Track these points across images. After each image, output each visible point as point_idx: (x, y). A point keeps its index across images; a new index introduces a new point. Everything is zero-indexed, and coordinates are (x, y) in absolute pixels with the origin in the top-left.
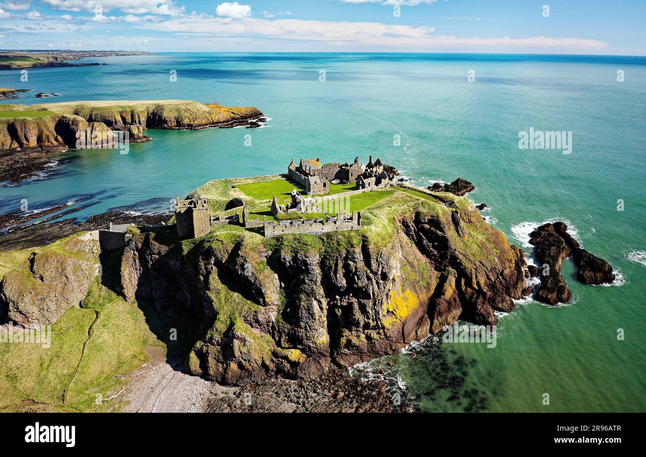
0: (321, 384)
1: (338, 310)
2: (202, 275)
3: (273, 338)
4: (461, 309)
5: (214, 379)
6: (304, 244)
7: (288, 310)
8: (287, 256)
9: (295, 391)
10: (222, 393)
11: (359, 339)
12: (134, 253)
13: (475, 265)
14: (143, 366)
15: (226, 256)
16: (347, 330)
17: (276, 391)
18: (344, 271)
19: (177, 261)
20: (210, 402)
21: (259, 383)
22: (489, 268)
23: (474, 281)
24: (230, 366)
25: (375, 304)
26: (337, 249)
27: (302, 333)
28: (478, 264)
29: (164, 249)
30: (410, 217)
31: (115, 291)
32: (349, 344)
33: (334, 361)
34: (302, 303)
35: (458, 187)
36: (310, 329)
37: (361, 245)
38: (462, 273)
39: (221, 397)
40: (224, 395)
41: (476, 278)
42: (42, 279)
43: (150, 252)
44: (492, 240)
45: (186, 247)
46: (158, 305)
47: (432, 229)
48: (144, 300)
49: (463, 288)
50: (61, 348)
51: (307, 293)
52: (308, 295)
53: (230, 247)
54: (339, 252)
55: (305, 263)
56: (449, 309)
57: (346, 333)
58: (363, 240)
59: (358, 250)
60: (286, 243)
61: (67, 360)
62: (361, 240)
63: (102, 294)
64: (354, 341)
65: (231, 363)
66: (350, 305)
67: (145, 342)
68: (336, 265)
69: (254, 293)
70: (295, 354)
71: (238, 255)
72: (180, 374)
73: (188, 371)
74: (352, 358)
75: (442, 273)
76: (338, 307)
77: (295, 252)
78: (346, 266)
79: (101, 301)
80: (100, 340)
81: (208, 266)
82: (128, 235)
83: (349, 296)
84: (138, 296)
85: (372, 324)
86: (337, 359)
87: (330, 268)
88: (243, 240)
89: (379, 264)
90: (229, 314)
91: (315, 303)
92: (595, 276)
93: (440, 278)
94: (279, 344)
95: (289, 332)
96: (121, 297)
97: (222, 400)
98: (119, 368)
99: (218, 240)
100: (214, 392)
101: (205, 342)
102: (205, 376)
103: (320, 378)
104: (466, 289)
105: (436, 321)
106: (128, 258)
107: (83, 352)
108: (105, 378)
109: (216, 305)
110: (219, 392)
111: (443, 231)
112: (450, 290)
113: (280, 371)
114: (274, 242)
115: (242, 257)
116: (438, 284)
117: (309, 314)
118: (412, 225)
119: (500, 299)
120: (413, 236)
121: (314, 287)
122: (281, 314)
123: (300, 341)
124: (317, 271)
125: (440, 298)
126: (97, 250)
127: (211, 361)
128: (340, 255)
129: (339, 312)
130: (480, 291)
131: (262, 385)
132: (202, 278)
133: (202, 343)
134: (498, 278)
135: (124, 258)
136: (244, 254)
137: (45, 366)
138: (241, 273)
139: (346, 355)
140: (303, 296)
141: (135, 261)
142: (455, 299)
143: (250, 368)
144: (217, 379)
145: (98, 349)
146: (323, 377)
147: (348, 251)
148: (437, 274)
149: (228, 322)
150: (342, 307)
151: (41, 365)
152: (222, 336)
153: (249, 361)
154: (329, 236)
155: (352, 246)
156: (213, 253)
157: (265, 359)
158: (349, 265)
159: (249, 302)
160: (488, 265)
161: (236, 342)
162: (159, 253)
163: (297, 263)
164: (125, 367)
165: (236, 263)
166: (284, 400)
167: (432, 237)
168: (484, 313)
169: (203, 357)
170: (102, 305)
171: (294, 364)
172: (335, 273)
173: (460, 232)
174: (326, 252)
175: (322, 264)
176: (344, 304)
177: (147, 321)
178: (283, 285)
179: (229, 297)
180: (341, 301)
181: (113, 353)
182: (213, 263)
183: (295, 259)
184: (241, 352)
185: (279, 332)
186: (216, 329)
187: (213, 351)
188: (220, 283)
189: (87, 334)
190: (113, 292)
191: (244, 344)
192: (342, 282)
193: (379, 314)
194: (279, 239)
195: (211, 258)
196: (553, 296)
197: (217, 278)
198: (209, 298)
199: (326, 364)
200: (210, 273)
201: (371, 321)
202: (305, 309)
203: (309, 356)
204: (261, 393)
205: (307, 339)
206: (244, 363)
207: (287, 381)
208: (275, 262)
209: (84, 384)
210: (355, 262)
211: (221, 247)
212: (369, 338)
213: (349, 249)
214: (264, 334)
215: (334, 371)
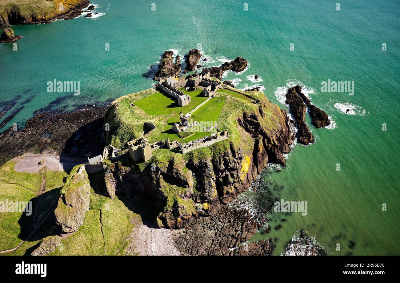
0: (220, 217)
1: (221, 179)
2: (154, 181)
3: (193, 199)
4: (268, 156)
5: (171, 227)
6: (204, 154)
7: (199, 186)
8: (196, 162)
9: (210, 223)
10: (178, 233)
11: (231, 189)
12: (110, 174)
13: (271, 131)
14: (133, 230)
15: (166, 169)
16: (225, 187)
17: (202, 226)
18: (223, 162)
19: (137, 174)
20: (175, 240)
21: (192, 223)
22: (277, 131)
23: (271, 140)
24: (178, 220)
25: (237, 172)
26: (219, 152)
27: (206, 195)
28: (272, 130)
29: (128, 169)
30: (241, 116)
31: (104, 195)
32: (227, 193)
33: (222, 202)
34: (206, 182)
35: (240, 64)
36: (210, 192)
37: (230, 147)
38: (265, 136)
39: (178, 236)
40: (179, 235)
41: (272, 138)
42: (71, 206)
43: (120, 173)
44: (275, 113)
45: (142, 167)
46: (128, 196)
47: (252, 120)
48: (120, 195)
49: (267, 144)
50: (92, 236)
51: (207, 176)
52: (208, 177)
53: (167, 164)
54: (221, 154)
55: (206, 163)
56: (263, 158)
57: (225, 188)
58: (230, 144)
59: (229, 151)
60: (194, 155)
61: (98, 241)
62: (229, 144)
63: (98, 198)
64: (230, 191)
65: (178, 218)
66: (227, 176)
67: (128, 217)
68: (220, 160)
69: (183, 184)
70: (206, 206)
71: (173, 168)
72: (154, 230)
73: (157, 227)
74: (229, 199)
75: (256, 139)
76: (220, 177)
77: (200, 159)
78: (224, 160)
79: (99, 203)
80: (109, 225)
81: (157, 176)
82: (105, 166)
83: (226, 171)
84: (117, 194)
85: (236, 181)
86: (223, 201)
87: (217, 162)
88: (173, 160)
89: (239, 154)
90: (172, 196)
91: (212, 180)
92: (322, 123)
93: (255, 141)
94: (196, 201)
95: (200, 196)
96: (108, 198)
97: (180, 237)
98: (122, 235)
99: (160, 162)
100: (174, 234)
101: (163, 212)
102: (166, 227)
103: (219, 213)
104: (268, 145)
105: (259, 167)
106: (108, 177)
107: (103, 234)
108: (119, 243)
109: (165, 194)
110: (176, 234)
111: (257, 120)
112: (261, 147)
113: (200, 215)
114: (188, 156)
115: (176, 169)
116: (255, 145)
117: (210, 186)
118: (242, 120)
119: (284, 147)
120: (242, 125)
121: (210, 173)
122: (195, 188)
123: (206, 198)
124: (210, 165)
125: (258, 153)
126: (86, 175)
127: (168, 220)
128: (221, 155)
129: (221, 180)
130: (275, 145)
131: (194, 224)
132: (155, 182)
133: (162, 213)
134: (281, 134)
135: (106, 178)
136: (176, 168)
137: (89, 248)
138: (176, 177)
139: (226, 198)
140: (205, 178)
141: (111, 178)
142: (264, 152)
143: (187, 218)
144: (172, 227)
145: (109, 229)
146: (220, 212)
147: (225, 153)
148: (254, 139)
149: (173, 201)
150: (222, 177)
151: (87, 248)
152: (172, 208)
153: (186, 215)
154: (213, 146)
155: (226, 149)
156: (160, 169)
157: (193, 213)
158: (226, 159)
159: (181, 188)
160: (276, 129)
161: (179, 209)
162: (126, 172)
163: (201, 164)
164: (125, 234)
165: (173, 172)
166: (208, 230)
167: (251, 123)
168: (280, 158)
169: (164, 220)
170: (101, 205)
171: (207, 211)
172: (220, 164)
173: (263, 116)
174: (214, 155)
175: (213, 161)
176: (224, 176)
177: (126, 205)
178: (194, 174)
179: (171, 188)
180: (222, 175)
181: (117, 228)
182: (159, 174)
183: (200, 162)
184: (182, 213)
185: (195, 196)
186: (169, 206)
187: (168, 215)
188: (165, 182)
189: (100, 223)
190: (103, 196)
191: (183, 209)
192: (223, 167)
193: (239, 176)
194: (190, 154)
195: (158, 172)
196: (306, 140)
197: (163, 180)
198: (161, 191)
199: (219, 206)
200: (159, 179)
201: (236, 180)
202: (208, 184)
203: (211, 204)
204: (196, 229)
205: (209, 197)
206: (184, 217)
207: (205, 218)
208: (190, 165)
209: (111, 250)
210: (228, 157)
211: (163, 165)
212: (235, 187)
213: (225, 151)
214: (188, 199)
215: (223, 207)
